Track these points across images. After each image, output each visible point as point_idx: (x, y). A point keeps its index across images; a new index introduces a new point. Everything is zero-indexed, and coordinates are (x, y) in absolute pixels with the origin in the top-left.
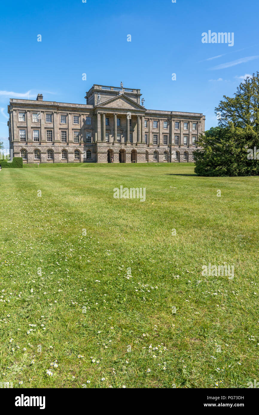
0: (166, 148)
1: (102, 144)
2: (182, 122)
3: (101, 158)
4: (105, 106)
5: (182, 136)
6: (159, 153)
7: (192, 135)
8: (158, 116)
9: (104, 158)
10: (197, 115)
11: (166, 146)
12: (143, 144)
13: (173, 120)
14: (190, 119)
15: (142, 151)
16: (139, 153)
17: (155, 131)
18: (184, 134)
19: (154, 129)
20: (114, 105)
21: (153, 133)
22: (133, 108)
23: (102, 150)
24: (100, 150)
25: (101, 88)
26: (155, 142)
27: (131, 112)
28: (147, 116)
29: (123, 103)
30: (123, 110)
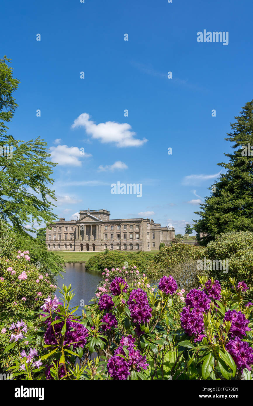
0: (118, 242)
1: (78, 241)
2: (128, 225)
4: (80, 222)
5: (128, 234)
6: (114, 245)
7: (135, 232)
8: (113, 223)
9: (78, 248)
10: (138, 220)
12: (98, 241)
13: (122, 224)
14: (133, 222)
15: (98, 244)
16: (96, 246)
17: (111, 232)
18: (129, 233)
19: (111, 230)
20: (84, 221)
21: (110, 233)
22: (94, 221)
24: (76, 244)
25: (83, 212)
26: (112, 238)
27: (93, 223)
28: (106, 223)
29: (89, 219)
30: (89, 222)
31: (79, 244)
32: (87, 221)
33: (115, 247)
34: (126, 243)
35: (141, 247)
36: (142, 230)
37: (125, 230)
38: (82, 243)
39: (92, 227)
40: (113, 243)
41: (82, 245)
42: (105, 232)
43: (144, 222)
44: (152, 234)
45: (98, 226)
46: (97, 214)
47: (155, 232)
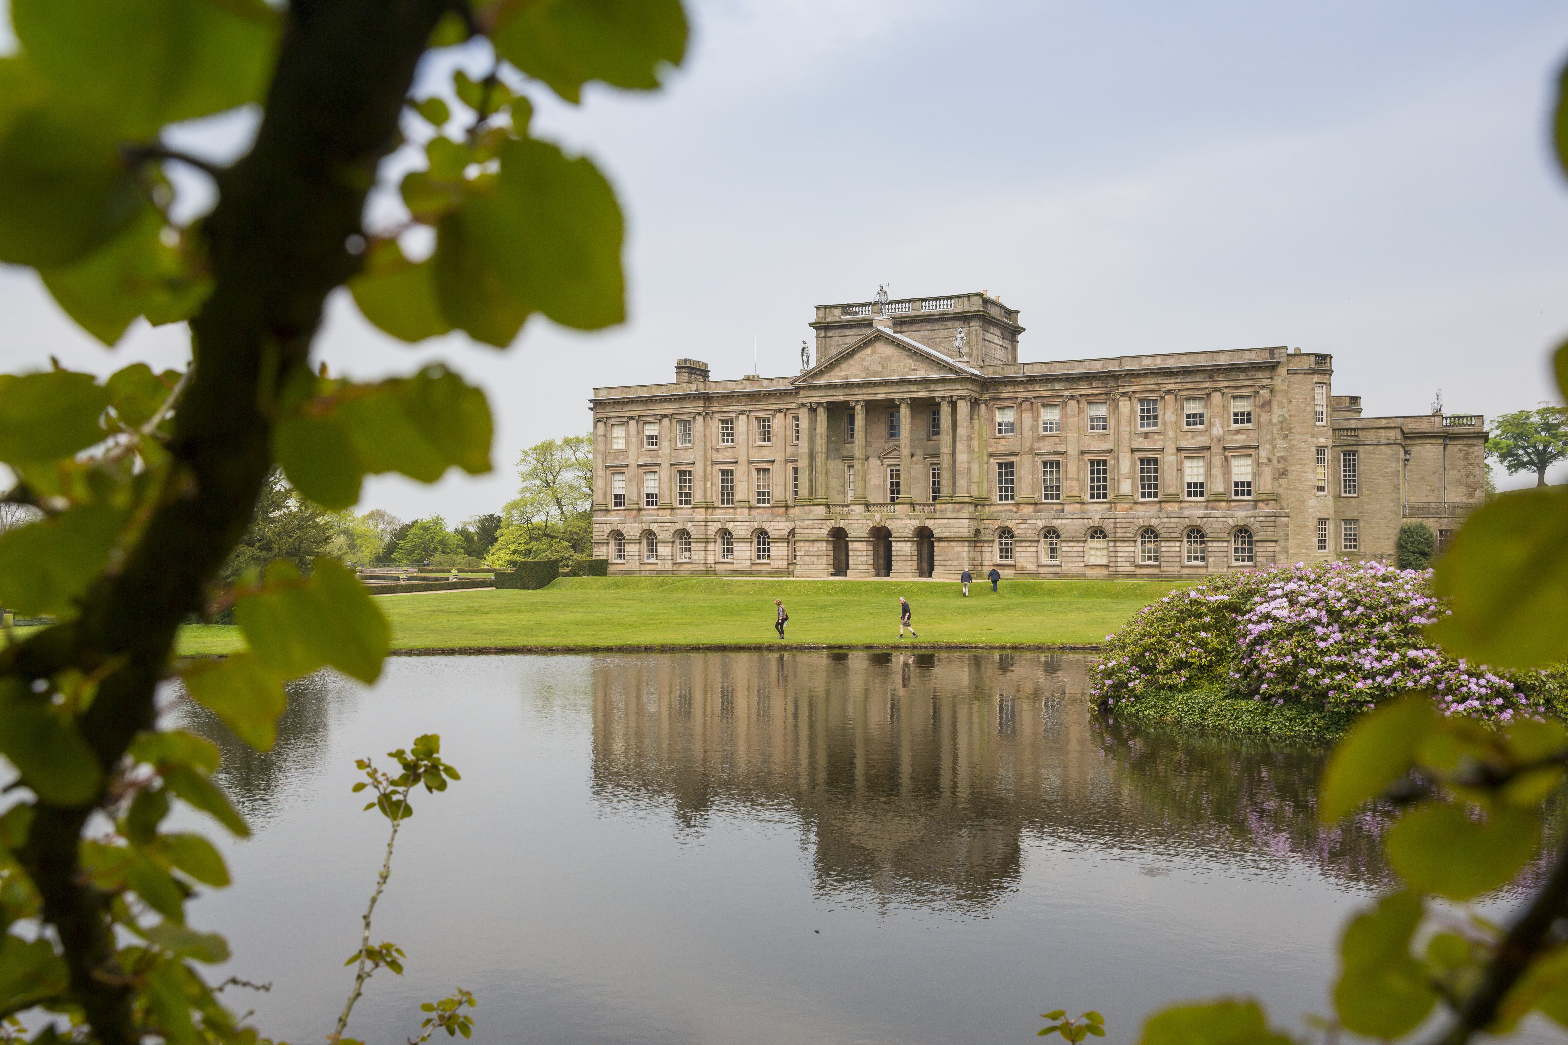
0: (1097, 513)
1: (810, 511)
2: (1167, 398)
3: (806, 558)
4: (824, 380)
5: (1170, 459)
6: (1064, 536)
7: (1226, 449)
9: (815, 558)
10: (1249, 357)
11: (1097, 507)
12: (957, 506)
13: (1124, 394)
14: (1212, 378)
15: (952, 530)
16: (940, 540)
18: (1179, 450)
19: (1044, 437)
20: (850, 371)
21: (1037, 455)
23: (807, 531)
24: (802, 531)
25: (837, 316)
26: (1053, 491)
27: (913, 388)
28: (1009, 388)
29: (888, 359)
30: (885, 384)
31: (824, 532)
32: (876, 373)
33: (1078, 547)
34: (1154, 522)
35: (1271, 547)
36: (1275, 429)
37: (1146, 435)
38: (842, 524)
39: (905, 412)
40: (1056, 523)
41: (839, 537)
42: (1001, 449)
43: (1295, 372)
44: (1339, 461)
45: (953, 405)
46: (937, 326)
47: (1361, 449)
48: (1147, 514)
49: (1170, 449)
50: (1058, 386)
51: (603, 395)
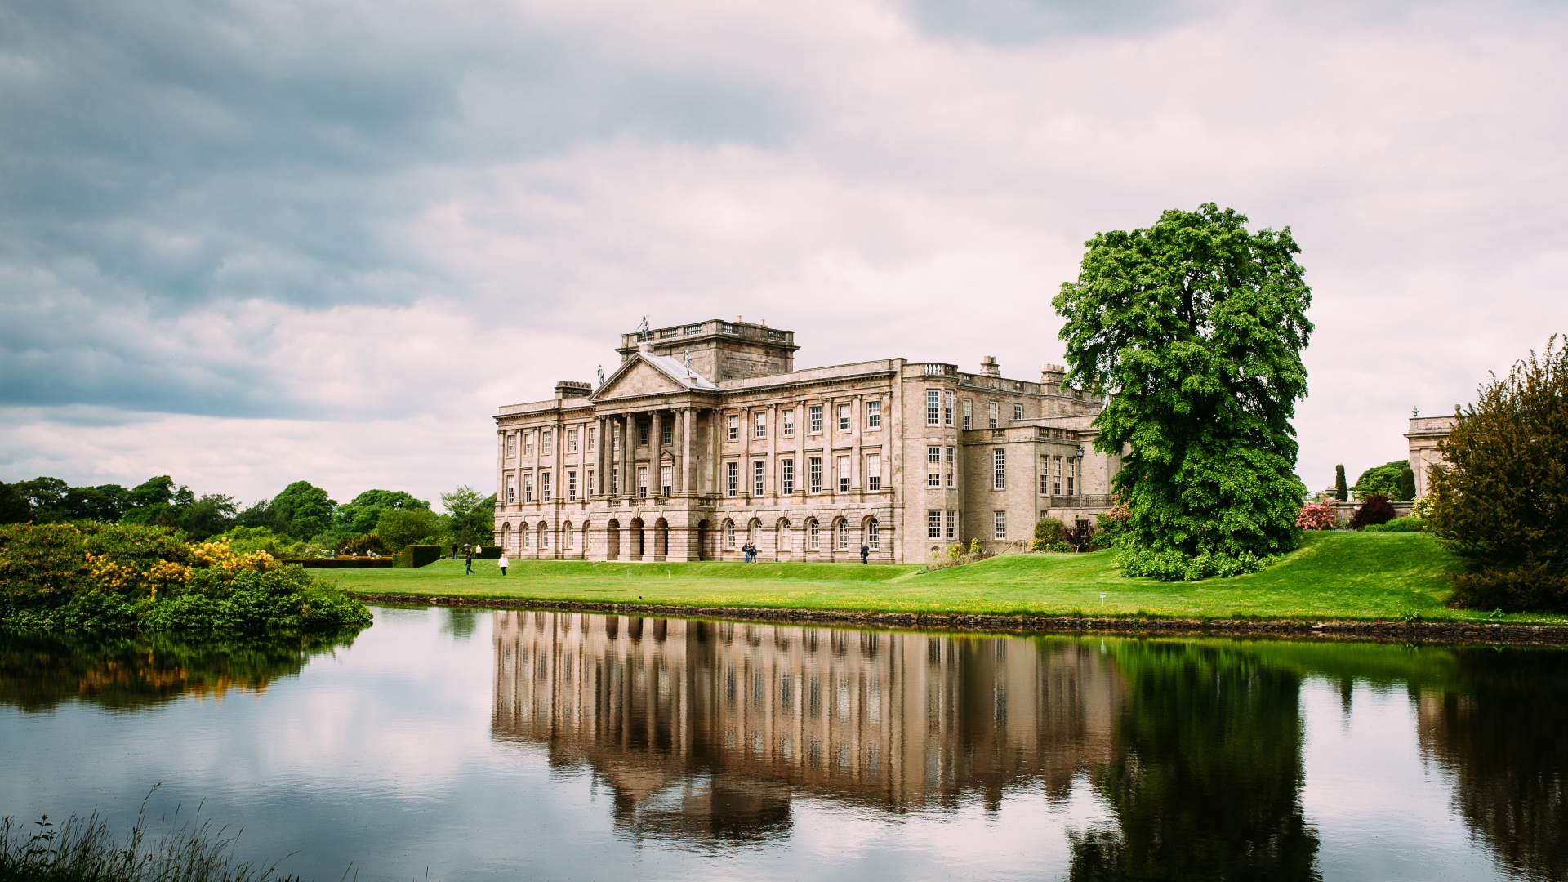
0: (785, 506)
1: (599, 506)
2: (826, 405)
3: (594, 544)
5: (827, 457)
7: (864, 449)
9: (601, 543)
11: (784, 500)
12: (682, 500)
13: (800, 403)
14: (854, 388)
15: (678, 521)
16: (671, 529)
17: (757, 448)
18: (834, 450)
19: (756, 441)
20: (624, 388)
21: (752, 456)
22: (665, 389)
23: (596, 522)
25: (635, 342)
27: (659, 401)
28: (734, 400)
29: (645, 378)
30: (642, 398)
31: (606, 523)
32: (639, 389)
33: (772, 536)
34: (816, 513)
35: (888, 535)
36: (894, 431)
37: (813, 438)
38: (616, 516)
39: (654, 422)
40: (759, 515)
41: (613, 527)
42: (729, 452)
43: (909, 380)
44: (992, 458)
45: (682, 414)
46: (692, 348)
47: (1007, 447)
48: (814, 506)
49: (827, 450)
50: (763, 397)
51: (504, 412)
